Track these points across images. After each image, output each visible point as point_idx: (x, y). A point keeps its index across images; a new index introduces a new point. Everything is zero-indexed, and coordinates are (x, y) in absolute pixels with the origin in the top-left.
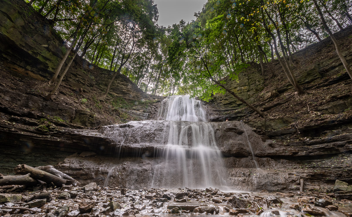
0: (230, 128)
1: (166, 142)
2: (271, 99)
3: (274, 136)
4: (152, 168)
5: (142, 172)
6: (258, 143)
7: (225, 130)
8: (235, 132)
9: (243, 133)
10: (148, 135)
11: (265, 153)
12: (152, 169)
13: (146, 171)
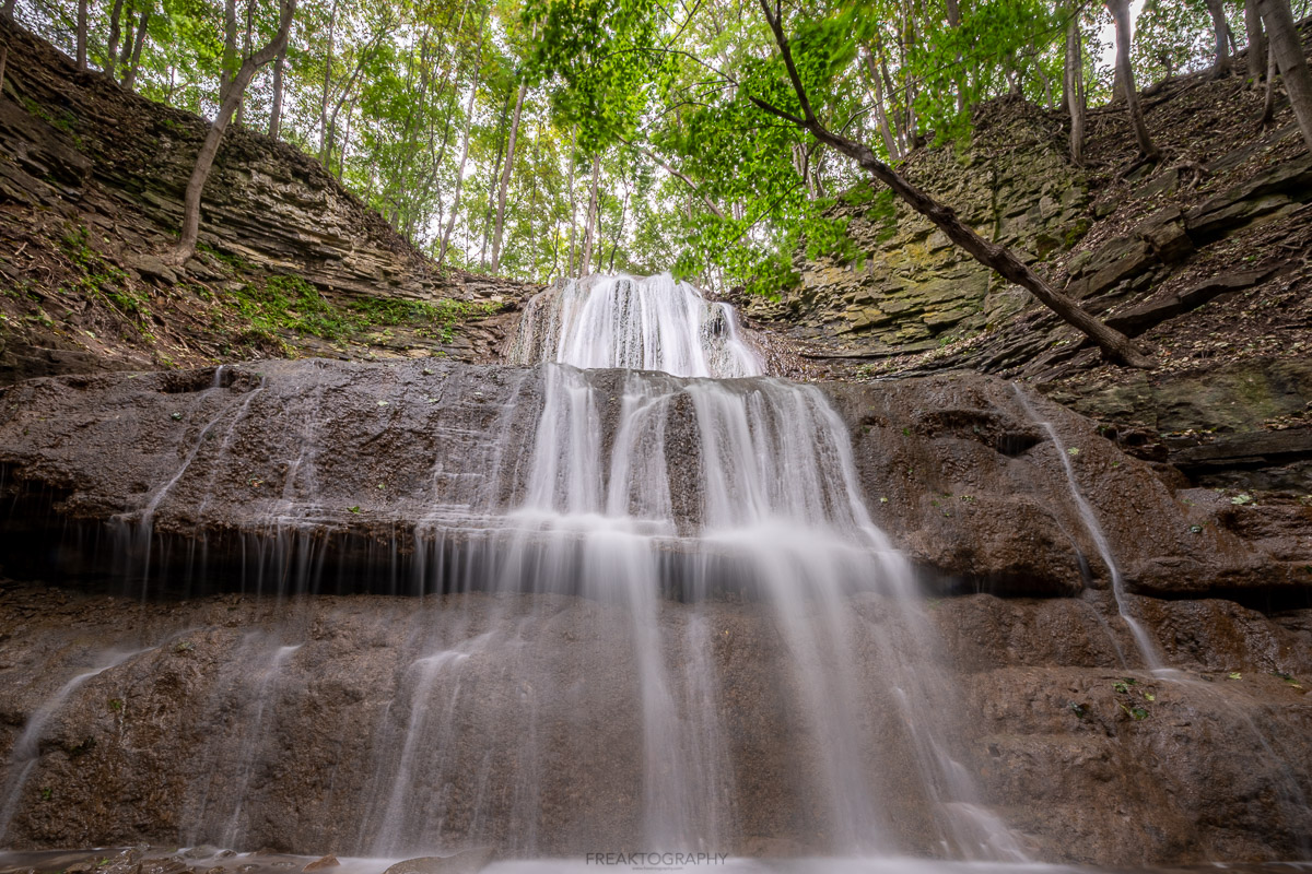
0: (947, 414)
1: (512, 492)
2: (1140, 280)
3: (1214, 470)
4: (398, 677)
5: (314, 707)
6: (1140, 508)
7: (918, 429)
8: (984, 440)
9: (1039, 447)
10: (381, 447)
11: (1201, 572)
12: (398, 686)
13: (355, 697)
